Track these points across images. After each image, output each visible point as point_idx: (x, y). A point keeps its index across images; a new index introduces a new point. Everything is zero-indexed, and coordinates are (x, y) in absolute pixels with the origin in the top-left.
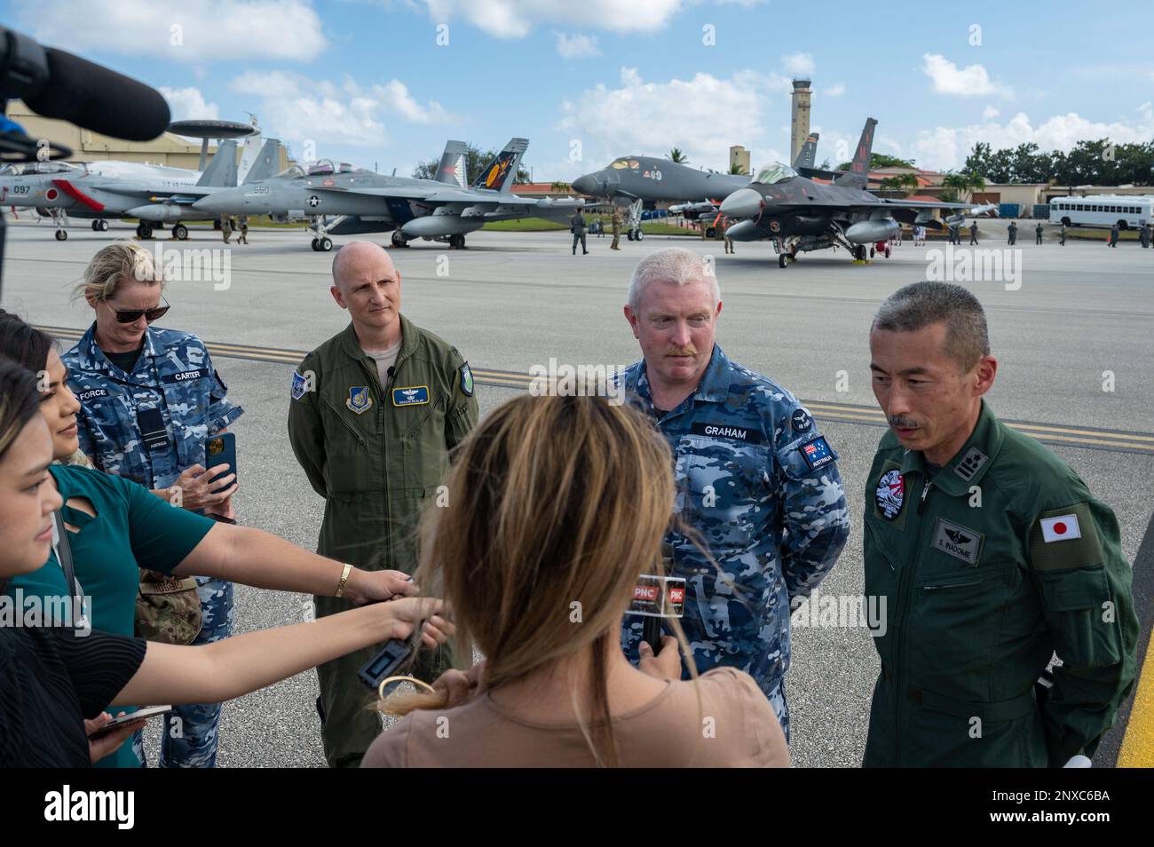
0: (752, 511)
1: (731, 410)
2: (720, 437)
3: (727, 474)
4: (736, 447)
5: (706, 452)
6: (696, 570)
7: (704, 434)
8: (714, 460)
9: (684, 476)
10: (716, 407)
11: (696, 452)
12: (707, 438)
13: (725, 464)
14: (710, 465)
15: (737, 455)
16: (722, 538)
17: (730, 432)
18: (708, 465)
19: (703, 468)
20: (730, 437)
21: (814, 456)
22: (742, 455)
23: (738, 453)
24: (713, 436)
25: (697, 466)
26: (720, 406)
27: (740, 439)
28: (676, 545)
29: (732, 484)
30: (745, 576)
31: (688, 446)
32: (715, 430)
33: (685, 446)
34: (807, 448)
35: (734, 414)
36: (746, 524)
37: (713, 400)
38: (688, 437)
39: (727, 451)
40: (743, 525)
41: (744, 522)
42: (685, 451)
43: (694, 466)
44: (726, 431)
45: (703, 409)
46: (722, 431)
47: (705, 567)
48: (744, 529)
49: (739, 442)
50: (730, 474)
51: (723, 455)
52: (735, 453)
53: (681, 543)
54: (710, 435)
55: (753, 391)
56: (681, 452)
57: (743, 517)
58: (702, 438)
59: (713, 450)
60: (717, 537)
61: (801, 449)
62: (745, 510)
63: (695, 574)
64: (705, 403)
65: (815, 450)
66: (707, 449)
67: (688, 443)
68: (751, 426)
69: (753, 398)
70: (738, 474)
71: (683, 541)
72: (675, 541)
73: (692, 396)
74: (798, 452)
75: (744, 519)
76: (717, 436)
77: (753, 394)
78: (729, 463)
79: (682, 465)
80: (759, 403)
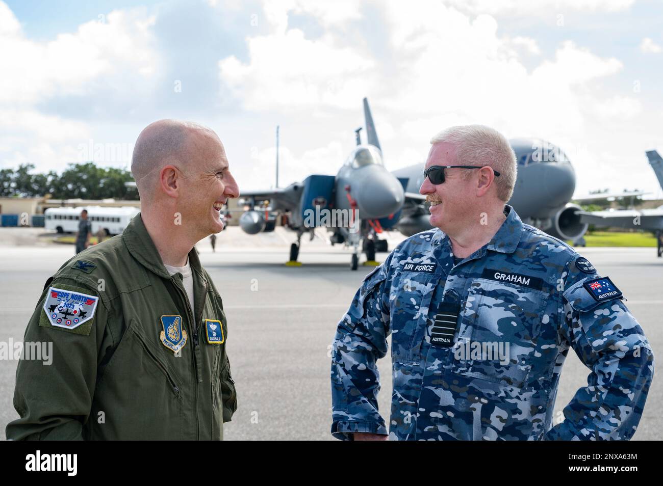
0: (532, 354)
1: (519, 261)
2: (507, 283)
3: (510, 314)
4: (520, 292)
5: (494, 294)
6: (477, 398)
7: (493, 279)
8: (500, 301)
9: (473, 312)
10: (505, 257)
11: (484, 293)
12: (495, 282)
13: (510, 306)
14: (496, 305)
15: (520, 299)
16: (502, 372)
17: (515, 278)
18: (495, 305)
19: (490, 307)
20: (516, 283)
21: (599, 291)
22: (525, 300)
23: (521, 297)
24: (501, 281)
25: (485, 305)
26: (509, 257)
27: (525, 285)
28: (462, 371)
29: (514, 324)
30: (517, 419)
31: (478, 288)
32: (503, 276)
33: (475, 287)
34: (592, 285)
35: (520, 264)
36: (525, 365)
37: (502, 251)
38: (479, 280)
39: (512, 294)
40: (522, 365)
41: (524, 362)
42: (475, 292)
43: (482, 305)
44: (513, 278)
45: (493, 258)
46: (509, 278)
47: (485, 398)
48: (523, 368)
49: (523, 288)
50: (513, 315)
51: (508, 298)
52: (518, 297)
53: (466, 371)
54: (498, 280)
55: (538, 246)
56: (472, 292)
57: (523, 358)
58: (491, 281)
59: (500, 293)
60: (498, 370)
61: (586, 286)
62: (526, 351)
63: (476, 402)
64: (496, 253)
65: (599, 286)
66: (494, 291)
67: (478, 285)
68: (535, 274)
69: (538, 251)
70: (520, 316)
71: (468, 368)
72: (461, 369)
73: (486, 246)
74: (583, 288)
75: (523, 359)
76: (505, 281)
77: (537, 248)
78: (513, 305)
79: (472, 302)
80: (542, 255)
